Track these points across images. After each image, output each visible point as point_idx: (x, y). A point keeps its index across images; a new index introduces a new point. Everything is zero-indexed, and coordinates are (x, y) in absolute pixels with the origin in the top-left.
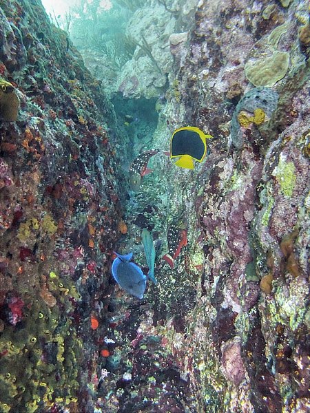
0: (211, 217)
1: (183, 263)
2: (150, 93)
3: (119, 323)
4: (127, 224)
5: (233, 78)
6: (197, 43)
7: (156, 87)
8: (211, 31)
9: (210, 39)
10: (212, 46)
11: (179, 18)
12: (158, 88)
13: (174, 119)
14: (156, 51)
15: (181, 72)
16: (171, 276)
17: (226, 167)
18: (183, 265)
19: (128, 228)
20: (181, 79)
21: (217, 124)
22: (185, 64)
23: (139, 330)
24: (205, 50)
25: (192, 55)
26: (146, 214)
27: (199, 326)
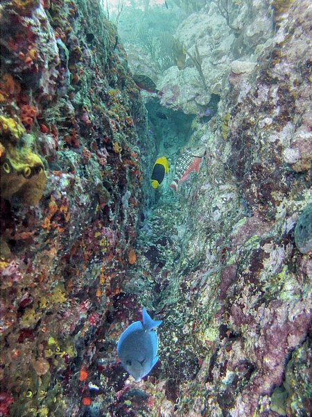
0: (242, 309)
1: (191, 324)
2: (189, 108)
3: (108, 366)
4: (137, 253)
5: (306, 147)
6: (266, 84)
7: (197, 104)
8: (287, 77)
9: (283, 84)
10: (283, 94)
11: (240, 37)
12: (199, 105)
13: (214, 154)
14: (206, 65)
15: (236, 108)
16: (174, 333)
17: (273, 254)
18: (189, 327)
19: (137, 258)
20: (235, 115)
21: (270, 190)
22: (244, 101)
23: (128, 382)
24: (274, 95)
25: (256, 95)
26: (159, 246)
27: (195, 411)
